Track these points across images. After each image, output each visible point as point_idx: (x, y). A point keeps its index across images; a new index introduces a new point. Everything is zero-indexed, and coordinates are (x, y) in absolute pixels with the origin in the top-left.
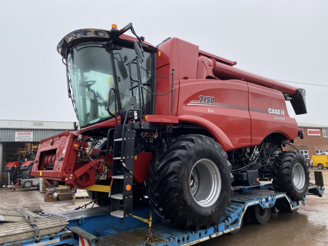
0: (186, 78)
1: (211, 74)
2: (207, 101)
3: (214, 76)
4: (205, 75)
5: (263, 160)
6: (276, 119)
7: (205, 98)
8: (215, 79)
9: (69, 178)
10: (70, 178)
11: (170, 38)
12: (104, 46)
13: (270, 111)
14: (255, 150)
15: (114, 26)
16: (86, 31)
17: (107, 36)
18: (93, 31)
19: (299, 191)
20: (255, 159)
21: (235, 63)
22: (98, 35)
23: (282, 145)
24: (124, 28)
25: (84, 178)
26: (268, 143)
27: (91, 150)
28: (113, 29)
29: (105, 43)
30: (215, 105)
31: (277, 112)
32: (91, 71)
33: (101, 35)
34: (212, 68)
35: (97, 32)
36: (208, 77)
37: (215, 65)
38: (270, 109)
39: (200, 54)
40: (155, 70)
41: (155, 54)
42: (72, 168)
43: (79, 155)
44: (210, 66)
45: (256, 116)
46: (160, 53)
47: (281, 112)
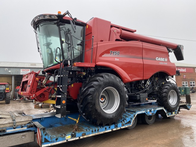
0: (102, 41)
1: (119, 38)
2: (115, 54)
3: (120, 39)
4: (115, 39)
5: (153, 88)
6: (161, 64)
7: (114, 52)
8: (121, 41)
9: (32, 96)
10: (33, 96)
11: (93, 18)
12: (55, 24)
13: (157, 59)
14: (148, 82)
15: (59, 12)
16: (44, 16)
17: (56, 18)
18: (48, 15)
20: (148, 87)
21: (135, 31)
22: (51, 17)
23: (167, 79)
24: (65, 13)
25: (42, 96)
26: (157, 78)
27: (45, 81)
28: (59, 14)
29: (56, 22)
30: (120, 56)
31: (162, 59)
32: (52, 37)
33: (53, 17)
34: (119, 34)
35: (50, 16)
36: (117, 40)
37: (121, 33)
38: (157, 58)
39: (112, 26)
40: (85, 36)
41: (85, 27)
42: (35, 91)
43: (39, 84)
44: (118, 33)
45: (147, 62)
46: (87, 26)
47: (165, 59)
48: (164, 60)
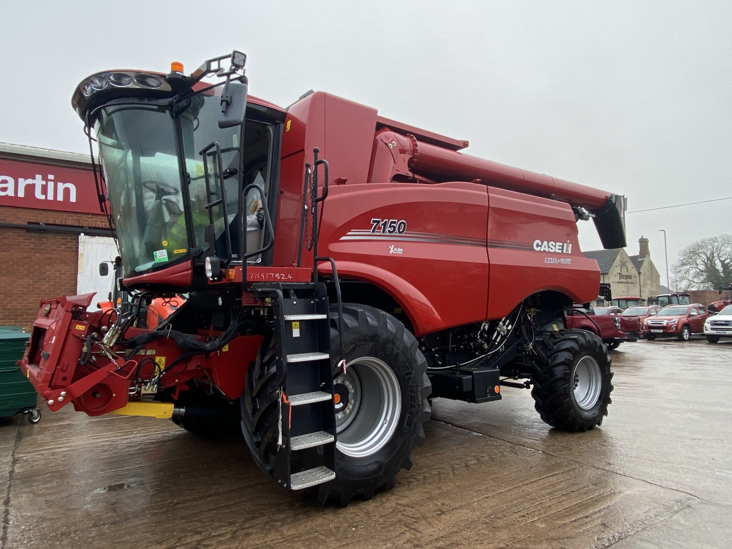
0: (341, 182)
1: (405, 171)
2: (387, 230)
3: (410, 174)
4: (391, 173)
5: (519, 344)
6: (550, 262)
7: (385, 225)
8: (414, 181)
9: (56, 399)
10: (60, 398)
11: (311, 92)
12: (162, 109)
13: (538, 245)
14: (501, 323)
15: (177, 66)
16: (120, 76)
17: (167, 87)
18: (133, 75)
19: (586, 413)
20: (502, 341)
21: (466, 144)
22: (148, 85)
23: (565, 313)
24: (199, 71)
25: (98, 396)
26: (533, 310)
27: (113, 336)
28: (173, 72)
29: (164, 102)
30: (408, 236)
31: (555, 247)
33: (153, 84)
34: (407, 157)
35: (142, 77)
36: (398, 178)
37: (415, 151)
38: (538, 241)
39: (381, 126)
40: (279, 160)
41: (282, 125)
42: (70, 373)
43: (85, 349)
44: (403, 151)
45: (502, 256)
46: (289, 123)
47: (563, 246)
48: (562, 250)
